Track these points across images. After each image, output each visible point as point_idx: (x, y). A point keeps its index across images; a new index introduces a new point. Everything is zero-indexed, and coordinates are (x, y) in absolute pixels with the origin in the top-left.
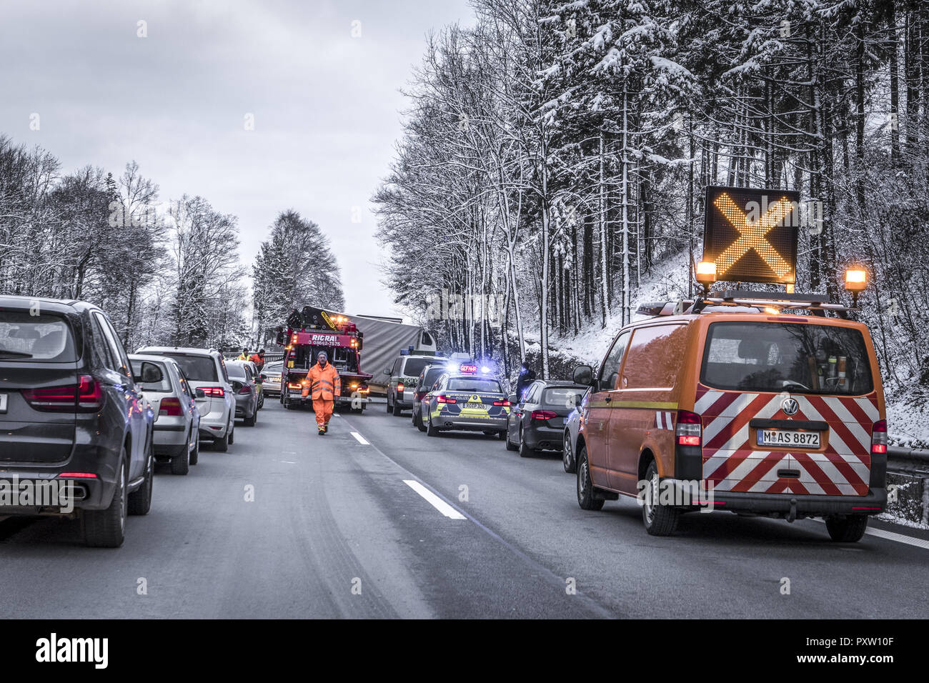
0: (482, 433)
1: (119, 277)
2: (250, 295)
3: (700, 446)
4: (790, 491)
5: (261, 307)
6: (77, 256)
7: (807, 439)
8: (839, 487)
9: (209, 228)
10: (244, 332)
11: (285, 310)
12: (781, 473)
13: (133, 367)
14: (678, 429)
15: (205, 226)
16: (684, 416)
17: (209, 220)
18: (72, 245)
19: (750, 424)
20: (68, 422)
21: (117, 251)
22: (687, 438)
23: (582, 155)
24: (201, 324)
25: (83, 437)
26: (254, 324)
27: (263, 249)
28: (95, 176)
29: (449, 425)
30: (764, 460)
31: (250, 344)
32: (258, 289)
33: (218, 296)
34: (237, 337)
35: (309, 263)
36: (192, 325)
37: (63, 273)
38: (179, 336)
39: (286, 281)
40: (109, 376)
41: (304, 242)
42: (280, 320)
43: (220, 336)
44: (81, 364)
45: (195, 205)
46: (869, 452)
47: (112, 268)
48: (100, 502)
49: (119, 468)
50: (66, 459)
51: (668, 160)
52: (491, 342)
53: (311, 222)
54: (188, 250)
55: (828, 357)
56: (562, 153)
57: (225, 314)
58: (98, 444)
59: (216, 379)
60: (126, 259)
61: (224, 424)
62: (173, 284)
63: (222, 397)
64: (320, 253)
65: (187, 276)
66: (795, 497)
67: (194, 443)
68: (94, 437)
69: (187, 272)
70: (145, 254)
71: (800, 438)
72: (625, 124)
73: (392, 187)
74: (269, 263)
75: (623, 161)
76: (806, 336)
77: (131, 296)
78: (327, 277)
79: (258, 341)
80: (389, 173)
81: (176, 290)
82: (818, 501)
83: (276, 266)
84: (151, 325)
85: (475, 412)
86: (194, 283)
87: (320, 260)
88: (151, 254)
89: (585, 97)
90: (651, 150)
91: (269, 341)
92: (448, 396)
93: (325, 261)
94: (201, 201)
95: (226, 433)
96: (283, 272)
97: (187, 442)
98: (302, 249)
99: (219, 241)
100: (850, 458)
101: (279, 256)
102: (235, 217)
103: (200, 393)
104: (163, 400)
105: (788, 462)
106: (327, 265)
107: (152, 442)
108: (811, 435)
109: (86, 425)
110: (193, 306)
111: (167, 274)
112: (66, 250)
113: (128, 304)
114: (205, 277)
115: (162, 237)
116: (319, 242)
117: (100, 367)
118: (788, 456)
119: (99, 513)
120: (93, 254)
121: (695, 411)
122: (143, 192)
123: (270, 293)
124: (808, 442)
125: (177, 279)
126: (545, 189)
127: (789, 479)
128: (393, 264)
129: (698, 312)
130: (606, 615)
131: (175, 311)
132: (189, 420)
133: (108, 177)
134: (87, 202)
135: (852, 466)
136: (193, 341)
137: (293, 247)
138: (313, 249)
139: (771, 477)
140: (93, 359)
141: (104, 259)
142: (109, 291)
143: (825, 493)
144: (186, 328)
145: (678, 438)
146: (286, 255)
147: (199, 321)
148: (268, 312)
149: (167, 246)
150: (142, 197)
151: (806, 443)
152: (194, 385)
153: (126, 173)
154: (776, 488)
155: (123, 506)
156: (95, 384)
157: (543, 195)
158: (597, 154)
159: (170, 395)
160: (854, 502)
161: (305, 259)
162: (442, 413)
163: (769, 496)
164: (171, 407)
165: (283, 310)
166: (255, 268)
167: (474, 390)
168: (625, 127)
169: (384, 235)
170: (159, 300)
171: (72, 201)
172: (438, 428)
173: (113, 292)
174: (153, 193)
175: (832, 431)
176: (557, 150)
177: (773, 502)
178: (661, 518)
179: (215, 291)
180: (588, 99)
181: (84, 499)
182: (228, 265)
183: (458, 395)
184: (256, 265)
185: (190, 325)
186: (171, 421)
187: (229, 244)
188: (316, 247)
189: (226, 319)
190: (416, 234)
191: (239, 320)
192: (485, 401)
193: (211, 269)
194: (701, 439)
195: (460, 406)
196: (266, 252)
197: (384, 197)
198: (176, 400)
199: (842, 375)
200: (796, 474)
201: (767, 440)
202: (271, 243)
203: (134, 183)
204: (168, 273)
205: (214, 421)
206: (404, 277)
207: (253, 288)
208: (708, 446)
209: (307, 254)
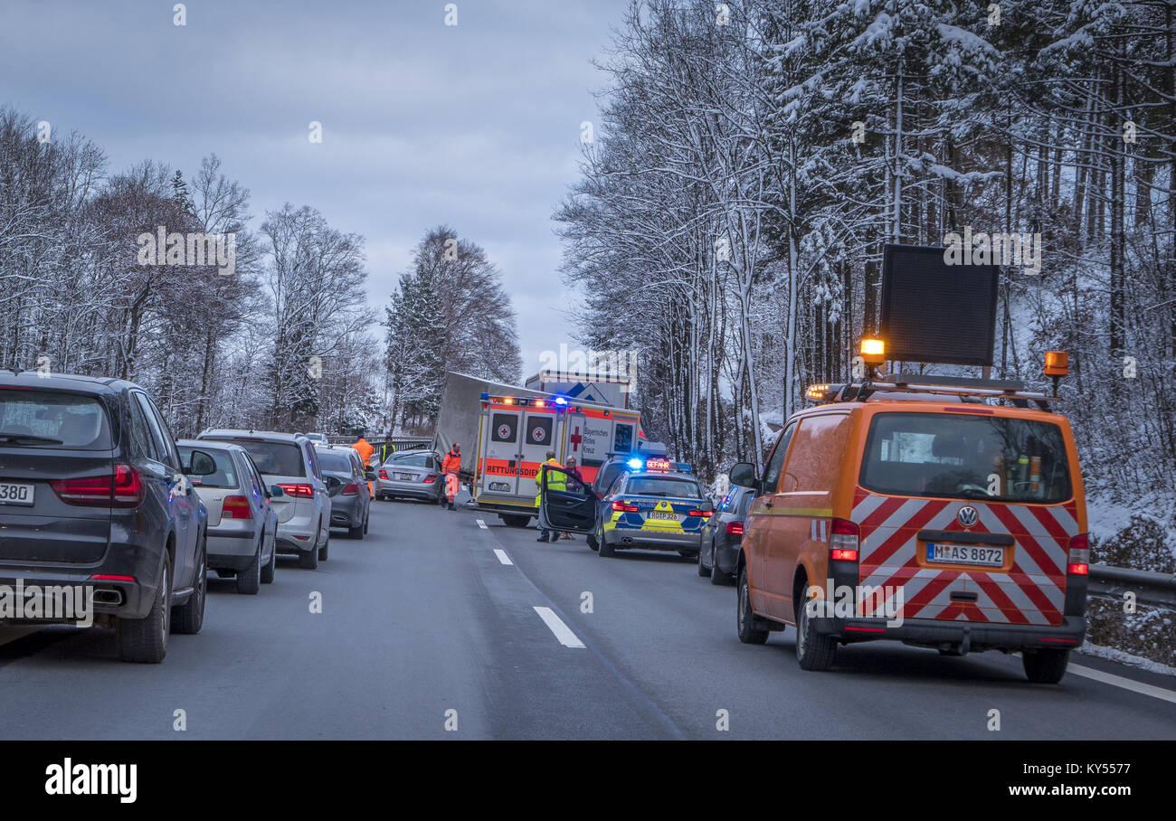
0: (676, 553)
1: (190, 325)
2: (382, 352)
3: (856, 561)
4: (966, 618)
5: (398, 370)
6: (130, 293)
7: (987, 555)
8: (1026, 614)
9: (323, 253)
10: (372, 406)
11: (433, 375)
12: (954, 596)
13: (181, 455)
14: (832, 541)
15: (317, 249)
16: (839, 526)
17: (323, 241)
18: (124, 277)
19: (918, 536)
20: (102, 517)
21: (188, 287)
22: (842, 552)
23: (859, 156)
24: (310, 394)
25: (120, 535)
26: (388, 394)
27: (401, 284)
28: (156, 175)
29: (627, 542)
30: (935, 580)
31: (381, 424)
32: (394, 343)
33: (335, 352)
34: (362, 414)
35: (469, 305)
36: (296, 395)
37: (109, 317)
38: (278, 411)
39: (435, 331)
40: (149, 466)
41: (463, 274)
42: (426, 389)
43: (337, 412)
44: (117, 452)
45: (302, 219)
46: (1065, 574)
47: (182, 311)
48: (137, 609)
49: (160, 572)
50: (100, 559)
51: (958, 174)
52: (721, 427)
53: (473, 245)
54: (291, 285)
55: (1019, 457)
56: (831, 152)
57: (345, 379)
58: (136, 544)
59: (302, 474)
60: (200, 298)
61: (312, 533)
62: (269, 335)
63: (309, 495)
64: (486, 291)
65: (290, 323)
66: (971, 625)
67: (269, 555)
68: (131, 535)
69: (289, 317)
70: (227, 291)
71: (978, 554)
72: (899, 121)
73: (585, 199)
74: (410, 305)
75: (895, 174)
76: (1008, 432)
77: (208, 352)
78: (496, 326)
79: (394, 419)
80: (579, 179)
81: (273, 342)
82: (999, 630)
83: (421, 309)
84: (237, 394)
85: (663, 523)
86: (299, 334)
87: (486, 301)
88: (237, 292)
89: (841, 83)
90: (934, 159)
91: (410, 420)
92: (627, 502)
93: (493, 303)
94: (311, 213)
95: (315, 546)
96: (431, 318)
97: (257, 552)
98: (459, 285)
99: (338, 271)
100: (1041, 580)
101: (425, 295)
102: (360, 238)
103: (278, 491)
104: (228, 498)
105: (964, 583)
106: (496, 309)
107: (204, 549)
108: (992, 551)
109: (123, 522)
110: (298, 368)
111: (259, 321)
112: (114, 285)
113: (203, 364)
114: (316, 324)
115: (253, 266)
116: (484, 275)
117: (139, 456)
118: (964, 576)
119: (137, 622)
120: (154, 290)
121: (851, 520)
122: (227, 199)
123: (411, 349)
124: (989, 560)
125: (275, 327)
126: (793, 209)
127: (963, 604)
128: (587, 311)
129: (864, 401)
130: (679, 736)
131: (272, 374)
132: (259, 525)
133: (175, 176)
134: (145, 215)
135: (1043, 589)
136: (298, 419)
137: (447, 282)
138: (477, 286)
139: (942, 600)
140: (131, 447)
141: (168, 297)
142: (175, 345)
143: (1009, 622)
144: (287, 399)
145: (831, 552)
146: (435, 294)
147: (307, 389)
148: (409, 377)
149: (261, 279)
150: (225, 207)
151: (986, 561)
152: (271, 481)
153: (202, 172)
154: (948, 614)
155: (165, 617)
156: (133, 475)
157: (791, 217)
158: (883, 154)
159: (235, 492)
160: (1043, 633)
161: (464, 300)
162: (618, 525)
163: (938, 623)
164: (237, 508)
165: (431, 374)
166: (390, 312)
167: (663, 494)
168: (899, 126)
169: (574, 269)
170: (249, 358)
171: (123, 212)
172: (613, 546)
173: (180, 345)
174: (241, 201)
175: (1018, 546)
176: (823, 149)
177: (943, 630)
178: (814, 648)
179: (330, 346)
180: (845, 85)
181: (120, 605)
182: (349, 308)
183: (644, 500)
184: (391, 308)
185: (293, 395)
186: (237, 525)
187: (351, 276)
188: (480, 283)
189: (344, 386)
190: (618, 266)
191: (367, 389)
192: (677, 509)
193: (325, 314)
194: (858, 553)
195: (644, 515)
196: (406, 288)
197: (574, 214)
198: (242, 499)
199: (1035, 478)
200: (973, 597)
201: (939, 555)
202: (414, 275)
203: (214, 186)
204: (261, 318)
205: (299, 528)
206: (605, 329)
207: (386, 342)
208: (866, 562)
209: (467, 293)
